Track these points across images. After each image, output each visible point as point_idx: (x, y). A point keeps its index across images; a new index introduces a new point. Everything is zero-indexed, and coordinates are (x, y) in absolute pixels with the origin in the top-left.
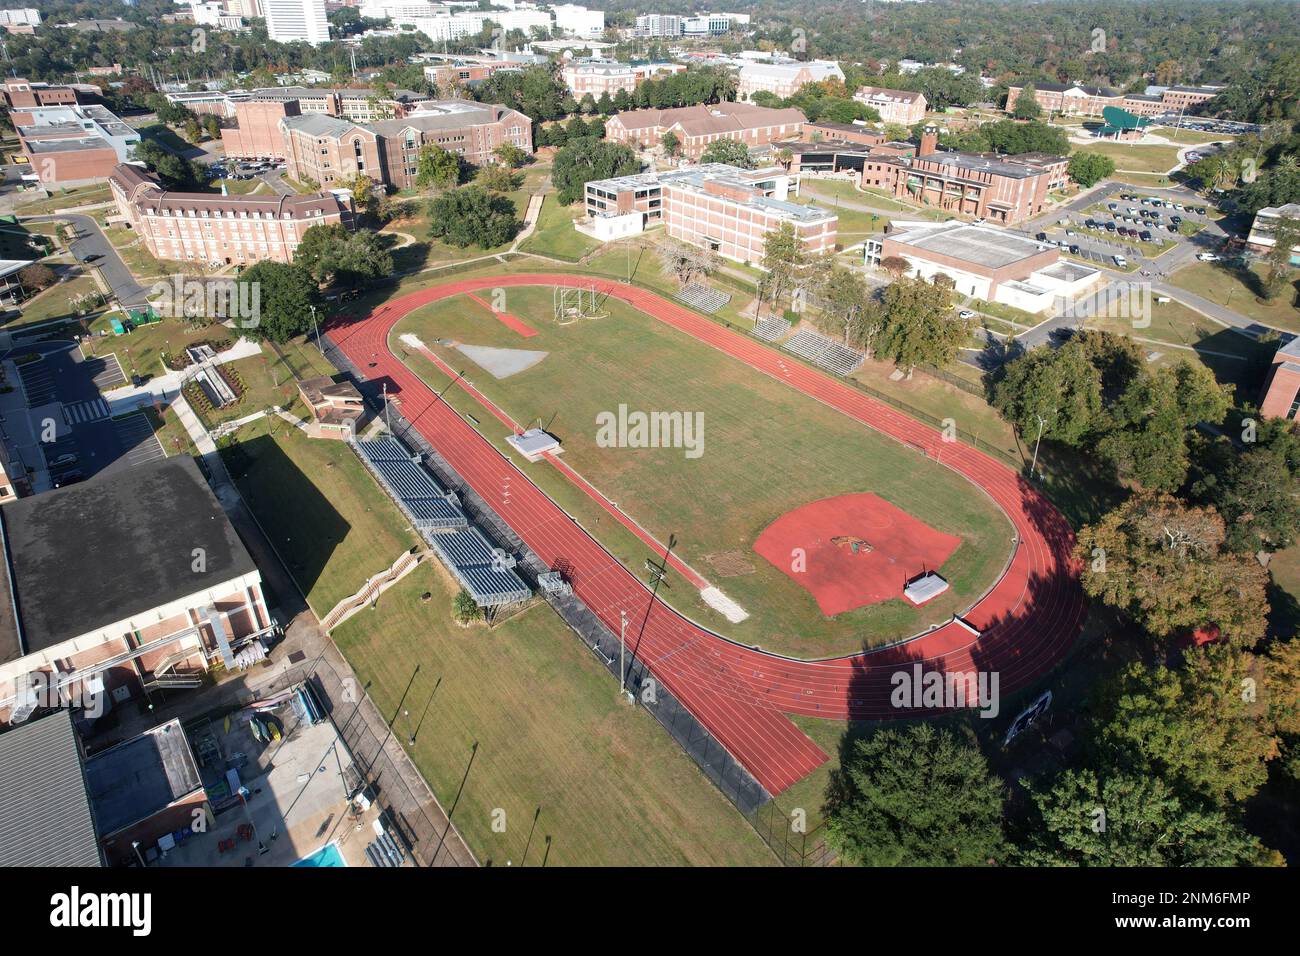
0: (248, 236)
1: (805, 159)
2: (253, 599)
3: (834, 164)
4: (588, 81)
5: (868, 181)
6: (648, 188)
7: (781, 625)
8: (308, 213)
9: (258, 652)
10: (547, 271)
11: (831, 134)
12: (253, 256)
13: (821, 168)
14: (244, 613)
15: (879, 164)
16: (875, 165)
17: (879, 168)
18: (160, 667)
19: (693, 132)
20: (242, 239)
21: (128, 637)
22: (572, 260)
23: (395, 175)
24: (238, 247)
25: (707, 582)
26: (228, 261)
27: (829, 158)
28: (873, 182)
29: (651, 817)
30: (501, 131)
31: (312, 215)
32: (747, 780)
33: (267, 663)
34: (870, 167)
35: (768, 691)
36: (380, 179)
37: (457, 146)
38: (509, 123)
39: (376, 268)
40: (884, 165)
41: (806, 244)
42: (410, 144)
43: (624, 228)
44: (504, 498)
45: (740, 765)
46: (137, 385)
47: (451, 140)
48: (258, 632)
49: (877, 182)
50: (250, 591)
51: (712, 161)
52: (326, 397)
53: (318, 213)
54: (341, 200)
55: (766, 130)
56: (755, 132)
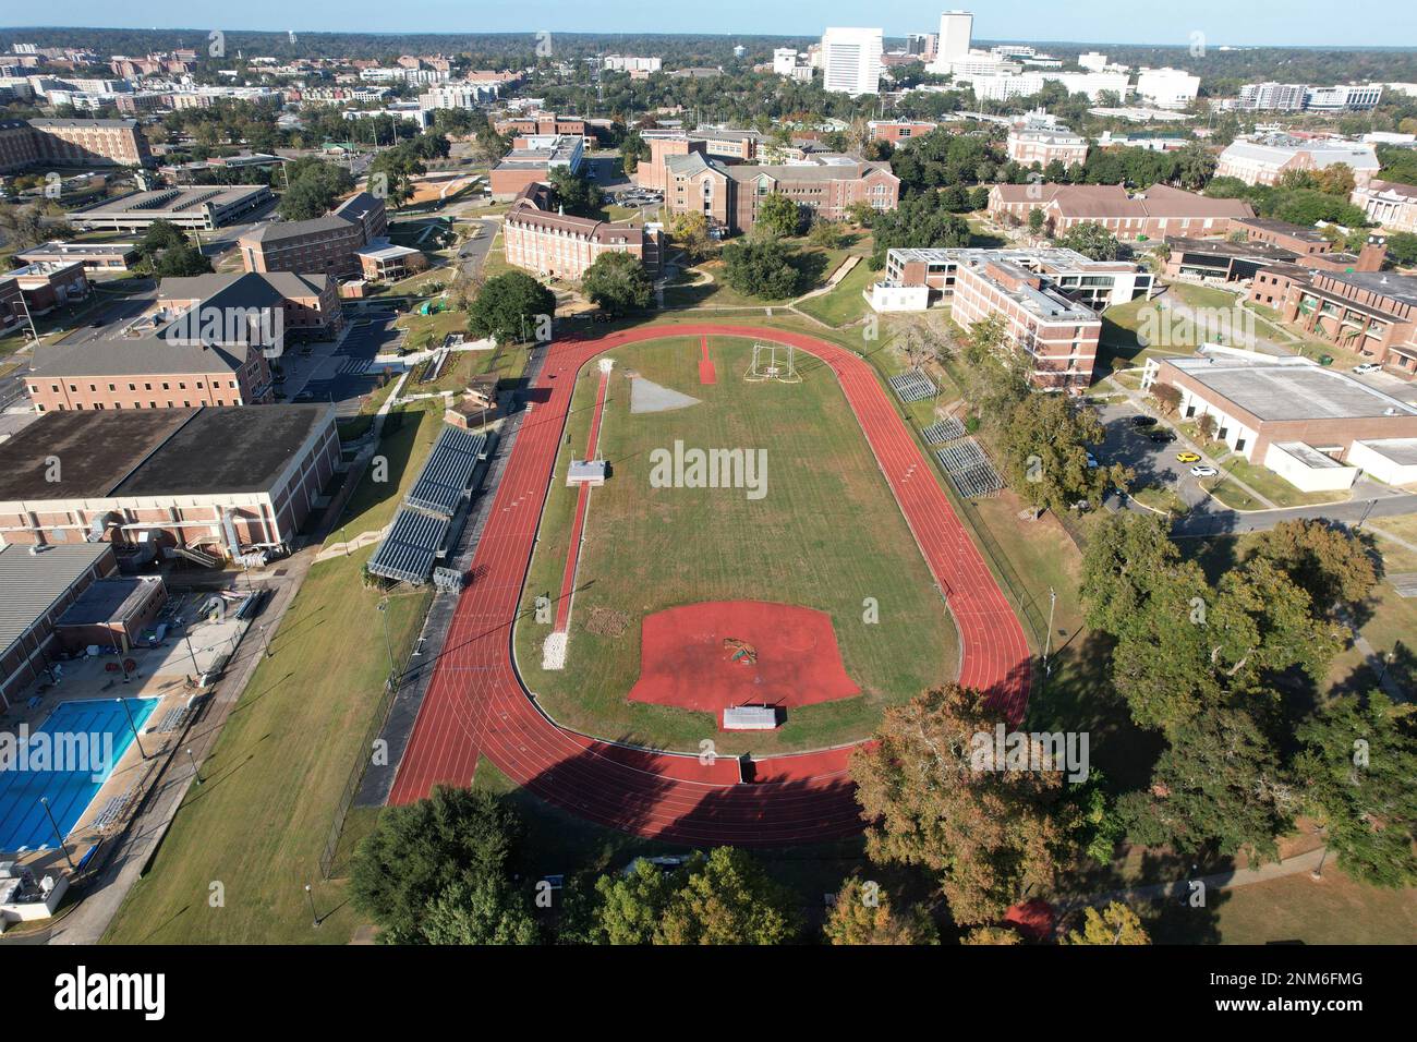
0: (567, 252)
1: (1188, 259)
2: (266, 515)
3: (1228, 270)
4: (1029, 149)
5: (1258, 297)
6: (947, 264)
7: (578, 688)
8: (613, 240)
9: (260, 559)
10: (807, 332)
11: (1257, 234)
12: (568, 271)
13: (1209, 273)
14: (259, 524)
15: (1276, 276)
16: (1269, 277)
17: (1275, 282)
18: (194, 542)
19: (1069, 211)
20: (562, 254)
21: (174, 510)
22: (835, 325)
23: (742, 219)
24: (559, 263)
25: (568, 628)
26: (552, 272)
27: (1223, 262)
28: (1264, 298)
29: (309, 775)
30: (863, 188)
31: (616, 242)
32: (387, 783)
33: (261, 570)
34: (1263, 279)
35: (493, 731)
36: (724, 221)
37: (811, 198)
38: (875, 181)
39: (630, 297)
40: (1282, 279)
41: (1047, 347)
42: (762, 191)
43: (903, 301)
44: (508, 504)
45: (397, 770)
46: (400, 355)
47: (807, 192)
48: (268, 544)
49: (1270, 299)
50: (264, 508)
51: (1066, 246)
52: (469, 390)
53: (622, 241)
54: (649, 232)
55: (1181, 222)
56: (1163, 223)
